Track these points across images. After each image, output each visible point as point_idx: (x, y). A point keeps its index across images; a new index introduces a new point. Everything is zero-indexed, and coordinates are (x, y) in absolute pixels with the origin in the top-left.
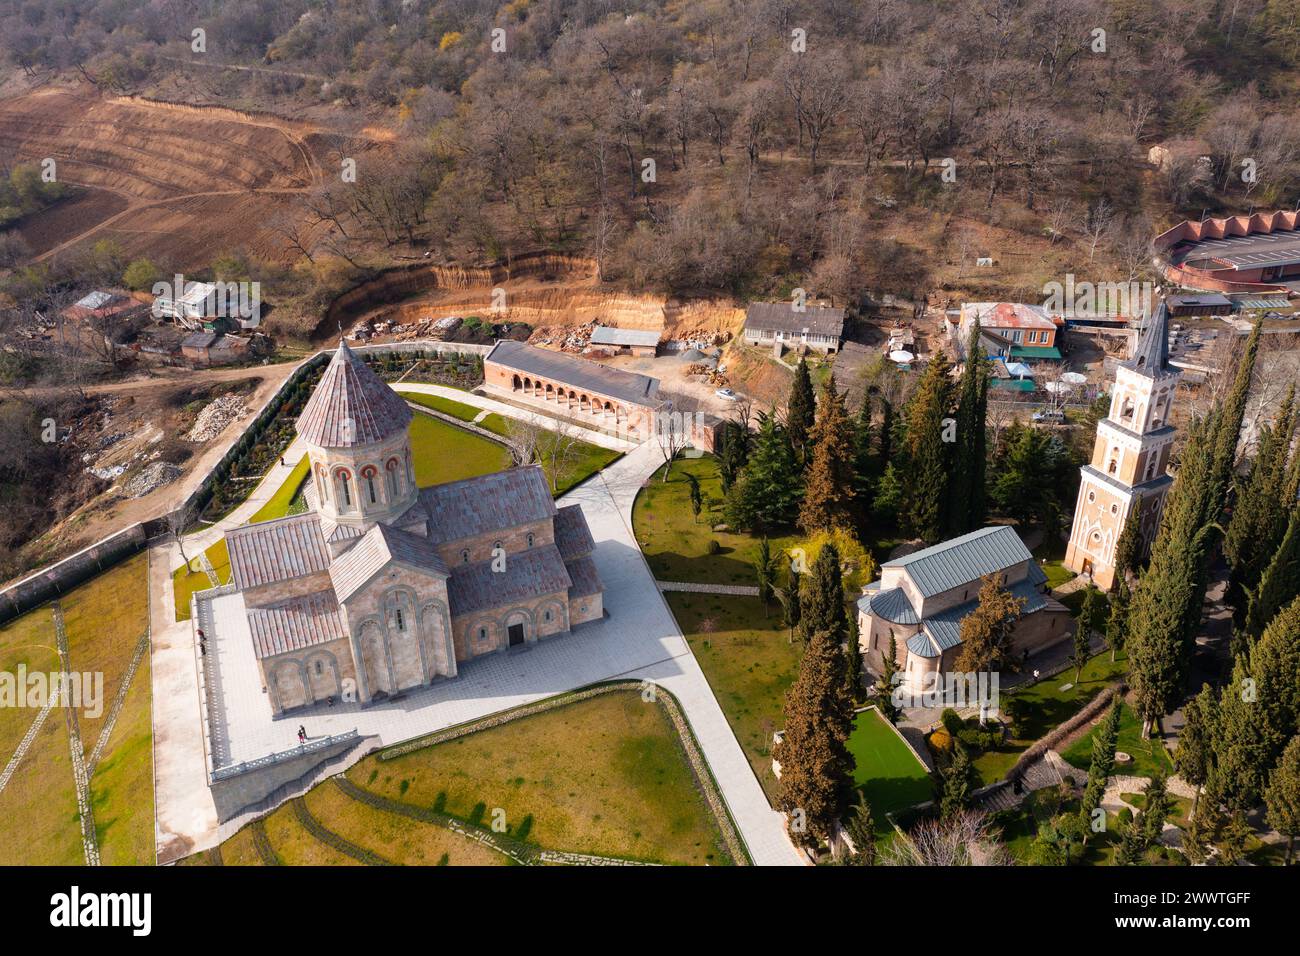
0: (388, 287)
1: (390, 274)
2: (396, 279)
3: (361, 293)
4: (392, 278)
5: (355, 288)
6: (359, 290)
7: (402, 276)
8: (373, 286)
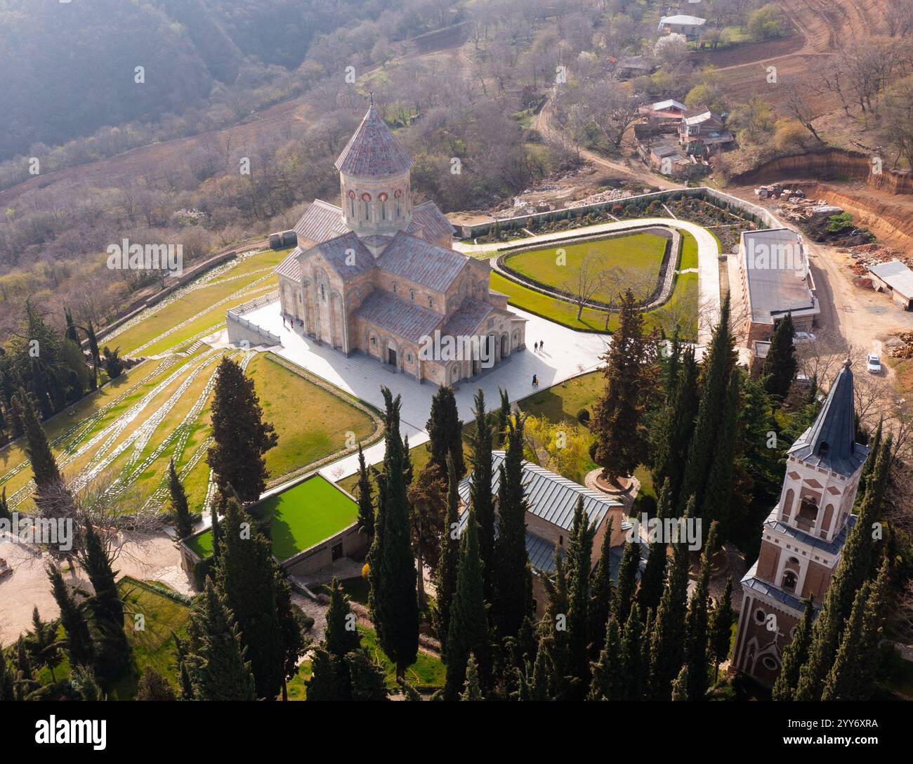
0: (830, 165)
1: (836, 155)
2: (838, 160)
3: (803, 161)
4: (837, 158)
5: (799, 155)
6: (802, 158)
7: (844, 159)
8: (817, 159)
